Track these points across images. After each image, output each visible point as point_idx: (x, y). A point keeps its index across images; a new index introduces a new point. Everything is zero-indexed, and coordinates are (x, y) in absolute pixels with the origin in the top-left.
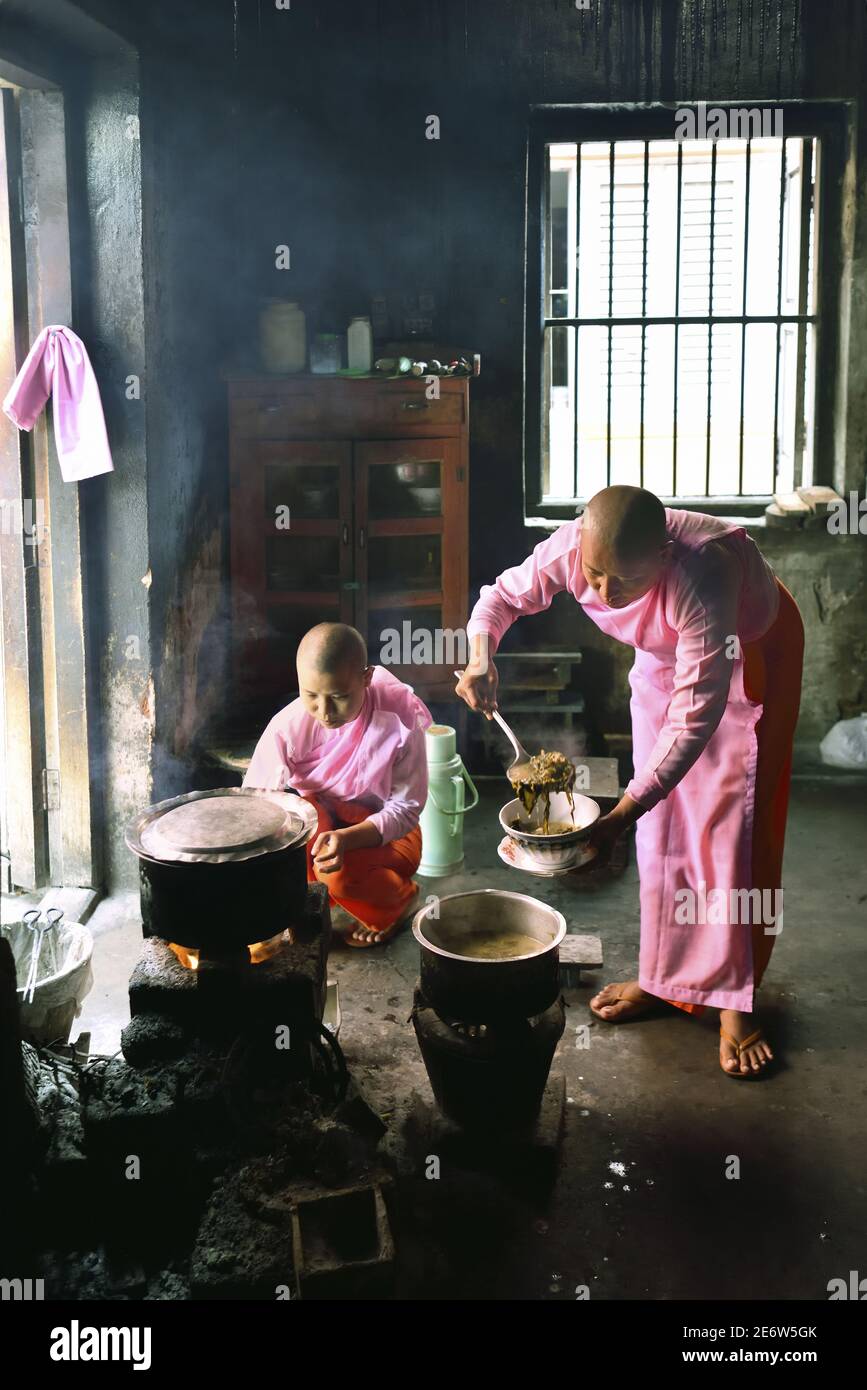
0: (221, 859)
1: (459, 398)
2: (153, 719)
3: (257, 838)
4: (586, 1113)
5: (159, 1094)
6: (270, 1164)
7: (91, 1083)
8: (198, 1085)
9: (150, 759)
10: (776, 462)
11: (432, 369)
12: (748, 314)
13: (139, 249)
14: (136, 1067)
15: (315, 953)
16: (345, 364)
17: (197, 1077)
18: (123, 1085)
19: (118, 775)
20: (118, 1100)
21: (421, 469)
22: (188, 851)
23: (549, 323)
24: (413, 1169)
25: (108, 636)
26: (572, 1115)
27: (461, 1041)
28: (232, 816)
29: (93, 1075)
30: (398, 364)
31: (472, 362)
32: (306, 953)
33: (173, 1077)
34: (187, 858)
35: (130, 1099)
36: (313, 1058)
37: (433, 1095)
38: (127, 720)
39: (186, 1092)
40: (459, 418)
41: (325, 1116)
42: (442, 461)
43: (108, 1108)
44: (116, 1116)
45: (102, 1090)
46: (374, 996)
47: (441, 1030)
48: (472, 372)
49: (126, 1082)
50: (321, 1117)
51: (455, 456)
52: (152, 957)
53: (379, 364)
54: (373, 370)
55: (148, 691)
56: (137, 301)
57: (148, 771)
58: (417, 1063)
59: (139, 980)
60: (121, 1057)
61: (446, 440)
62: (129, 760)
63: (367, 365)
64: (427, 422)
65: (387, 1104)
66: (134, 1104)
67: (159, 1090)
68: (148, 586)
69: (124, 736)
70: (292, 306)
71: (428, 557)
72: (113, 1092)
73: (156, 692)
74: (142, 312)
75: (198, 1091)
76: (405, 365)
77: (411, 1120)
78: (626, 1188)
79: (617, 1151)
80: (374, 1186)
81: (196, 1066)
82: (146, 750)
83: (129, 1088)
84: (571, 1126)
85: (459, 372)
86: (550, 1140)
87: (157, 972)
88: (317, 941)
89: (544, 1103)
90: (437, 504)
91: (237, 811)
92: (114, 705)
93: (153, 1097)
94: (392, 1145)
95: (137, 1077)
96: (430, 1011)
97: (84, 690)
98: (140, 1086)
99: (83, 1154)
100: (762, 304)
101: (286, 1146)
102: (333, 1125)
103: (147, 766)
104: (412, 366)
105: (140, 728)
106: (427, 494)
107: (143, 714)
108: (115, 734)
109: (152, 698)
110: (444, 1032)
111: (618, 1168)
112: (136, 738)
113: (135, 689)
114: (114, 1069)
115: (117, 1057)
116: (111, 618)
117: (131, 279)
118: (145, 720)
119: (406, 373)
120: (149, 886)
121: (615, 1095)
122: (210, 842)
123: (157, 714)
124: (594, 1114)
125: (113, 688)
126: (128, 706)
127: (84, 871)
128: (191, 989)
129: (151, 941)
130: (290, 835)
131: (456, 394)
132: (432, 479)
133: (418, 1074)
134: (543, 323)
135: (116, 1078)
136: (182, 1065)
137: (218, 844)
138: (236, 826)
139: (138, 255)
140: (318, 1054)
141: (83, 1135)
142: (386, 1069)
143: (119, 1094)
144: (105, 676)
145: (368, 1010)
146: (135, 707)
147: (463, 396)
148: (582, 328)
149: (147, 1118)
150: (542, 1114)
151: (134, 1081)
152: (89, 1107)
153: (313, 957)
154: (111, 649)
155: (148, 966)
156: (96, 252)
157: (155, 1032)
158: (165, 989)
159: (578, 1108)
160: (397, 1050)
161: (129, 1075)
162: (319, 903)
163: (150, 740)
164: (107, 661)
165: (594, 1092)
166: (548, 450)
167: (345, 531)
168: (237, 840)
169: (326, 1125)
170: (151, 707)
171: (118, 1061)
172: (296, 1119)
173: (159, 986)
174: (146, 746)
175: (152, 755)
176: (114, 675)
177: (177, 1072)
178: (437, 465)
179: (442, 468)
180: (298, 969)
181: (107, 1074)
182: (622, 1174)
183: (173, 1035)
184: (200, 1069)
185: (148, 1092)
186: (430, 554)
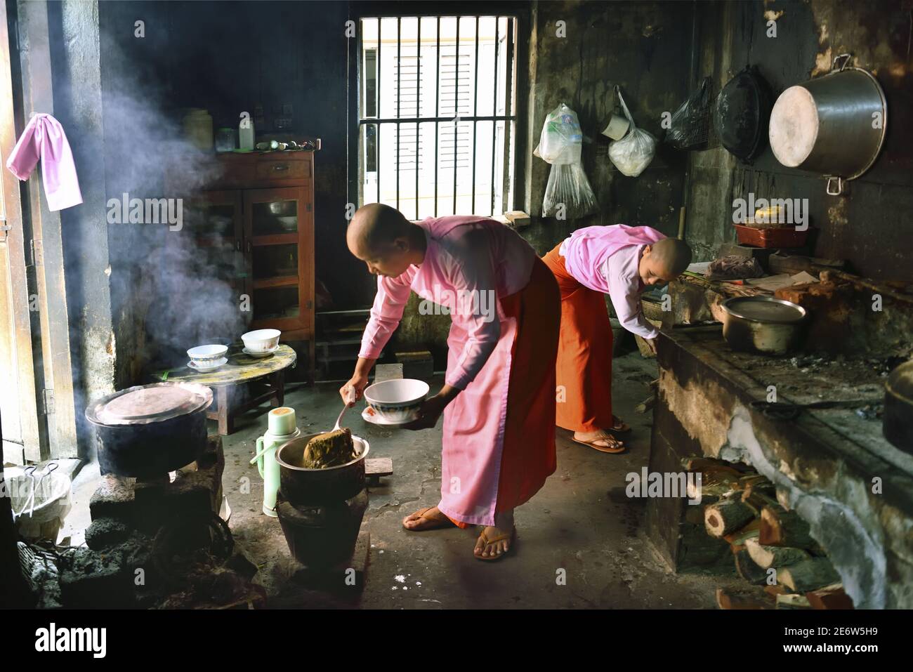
0: (148, 421)
1: (308, 163)
2: (114, 355)
3: (172, 408)
4: (382, 552)
5: (110, 564)
6: (183, 597)
7: (65, 563)
8: (135, 556)
9: (113, 379)
10: (493, 201)
11: (291, 147)
12: (478, 115)
13: (98, 66)
14: (94, 550)
15: (212, 474)
16: (238, 146)
17: (136, 551)
18: (86, 561)
19: (93, 390)
20: (82, 570)
21: (284, 205)
22: (126, 419)
23: (363, 122)
24: (277, 593)
25: (83, 306)
26: (373, 553)
27: (305, 517)
28: (157, 398)
29: (66, 557)
30: (270, 144)
31: (316, 143)
32: (207, 474)
33: (120, 553)
34: (127, 422)
35: (90, 569)
36: (212, 536)
37: (289, 551)
38: (98, 357)
39: (128, 561)
40: (308, 175)
41: (219, 566)
42: (298, 200)
43: (76, 575)
44: (81, 580)
45: (72, 565)
46: (255, 503)
47: (293, 512)
48: (316, 147)
49: (88, 559)
50: (216, 567)
51: (306, 197)
52: (106, 485)
53: (259, 145)
54: (255, 149)
55: (110, 339)
56: (97, 99)
57: (113, 386)
58: (281, 536)
59: (96, 499)
60: (85, 545)
61: (299, 188)
62: (99, 381)
63: (252, 147)
64: (288, 178)
65: (262, 560)
66: (93, 571)
67: (110, 562)
68: (109, 275)
69: (96, 366)
70: (204, 112)
71: (290, 257)
72: (79, 566)
73: (116, 339)
74: (101, 106)
75: (136, 560)
76: (274, 145)
77: (276, 567)
78: (405, 588)
79: (400, 570)
80: (247, 601)
81: (134, 546)
82: (110, 374)
83: (90, 562)
84: (372, 559)
85: (307, 148)
86: (360, 567)
87: (109, 494)
88: (213, 468)
89: (356, 549)
90: (295, 226)
91: (160, 395)
92: (89, 348)
93: (106, 566)
94: (264, 581)
95: (96, 556)
96: (287, 503)
97: (68, 340)
98: (97, 561)
99: (60, 604)
100: (485, 110)
101: (193, 586)
102: (224, 570)
103: (112, 384)
104: (279, 145)
105: (107, 361)
106: (289, 220)
107: (108, 352)
108: (90, 366)
109: (113, 343)
110: (295, 513)
111: (400, 579)
112: (104, 367)
113: (102, 338)
114: (80, 553)
115: (82, 546)
116: (85, 296)
117: (93, 86)
118: (110, 356)
119: (275, 149)
120: (102, 442)
121: (399, 540)
122: (141, 413)
123: (117, 351)
124: (387, 552)
125: (88, 338)
126: (98, 348)
127: (72, 449)
128: (131, 501)
129: (106, 476)
130: (194, 405)
131: (305, 160)
132: (291, 211)
133: (281, 542)
134: (359, 122)
135: (81, 558)
136: (126, 546)
137: (146, 413)
138: (159, 402)
139: (98, 71)
140: (216, 533)
141: (60, 593)
142: (262, 541)
143: (83, 566)
144: (83, 331)
145: (252, 510)
146: (103, 349)
147: (310, 162)
148: (382, 125)
149: (103, 579)
150: (355, 554)
151: (93, 558)
152: (63, 576)
153: (211, 477)
154: (86, 314)
155: (103, 491)
156: (69, 69)
157: (107, 529)
158: (114, 502)
159: (377, 550)
160: (269, 530)
161: (90, 555)
162: (215, 445)
163: (113, 368)
164: (84, 321)
165: (387, 540)
166: (362, 196)
167: (238, 243)
168: (159, 410)
169: (219, 571)
170: (113, 348)
171: (84, 548)
172: (200, 570)
173: (109, 501)
174: (111, 372)
175: (114, 376)
176: (88, 330)
177: (122, 550)
178: (295, 202)
179: (298, 204)
180: (200, 484)
181: (75, 556)
182: (403, 581)
183: (119, 529)
184: (137, 547)
185: (103, 564)
186: (291, 256)
